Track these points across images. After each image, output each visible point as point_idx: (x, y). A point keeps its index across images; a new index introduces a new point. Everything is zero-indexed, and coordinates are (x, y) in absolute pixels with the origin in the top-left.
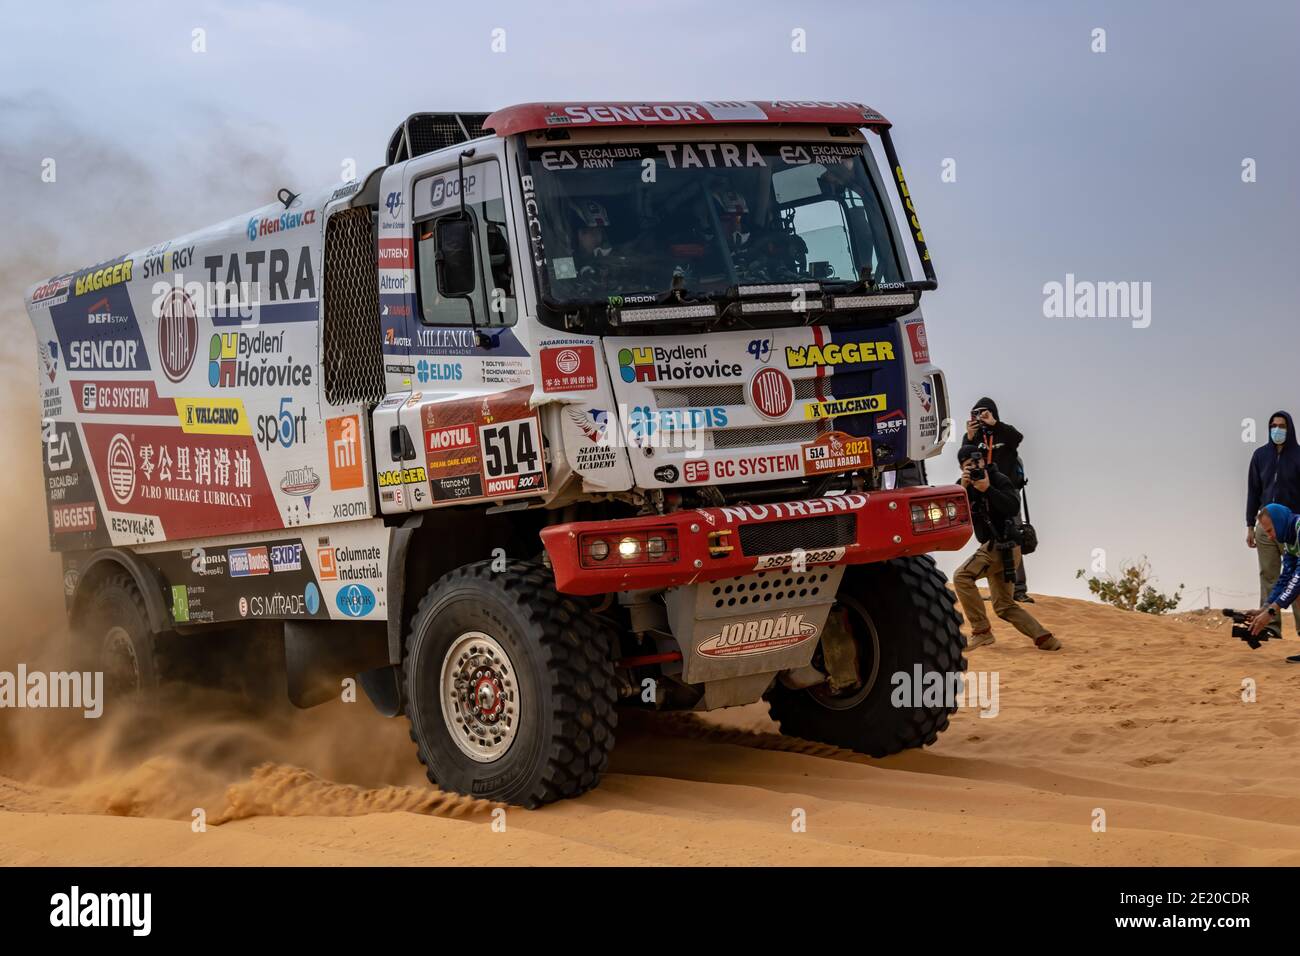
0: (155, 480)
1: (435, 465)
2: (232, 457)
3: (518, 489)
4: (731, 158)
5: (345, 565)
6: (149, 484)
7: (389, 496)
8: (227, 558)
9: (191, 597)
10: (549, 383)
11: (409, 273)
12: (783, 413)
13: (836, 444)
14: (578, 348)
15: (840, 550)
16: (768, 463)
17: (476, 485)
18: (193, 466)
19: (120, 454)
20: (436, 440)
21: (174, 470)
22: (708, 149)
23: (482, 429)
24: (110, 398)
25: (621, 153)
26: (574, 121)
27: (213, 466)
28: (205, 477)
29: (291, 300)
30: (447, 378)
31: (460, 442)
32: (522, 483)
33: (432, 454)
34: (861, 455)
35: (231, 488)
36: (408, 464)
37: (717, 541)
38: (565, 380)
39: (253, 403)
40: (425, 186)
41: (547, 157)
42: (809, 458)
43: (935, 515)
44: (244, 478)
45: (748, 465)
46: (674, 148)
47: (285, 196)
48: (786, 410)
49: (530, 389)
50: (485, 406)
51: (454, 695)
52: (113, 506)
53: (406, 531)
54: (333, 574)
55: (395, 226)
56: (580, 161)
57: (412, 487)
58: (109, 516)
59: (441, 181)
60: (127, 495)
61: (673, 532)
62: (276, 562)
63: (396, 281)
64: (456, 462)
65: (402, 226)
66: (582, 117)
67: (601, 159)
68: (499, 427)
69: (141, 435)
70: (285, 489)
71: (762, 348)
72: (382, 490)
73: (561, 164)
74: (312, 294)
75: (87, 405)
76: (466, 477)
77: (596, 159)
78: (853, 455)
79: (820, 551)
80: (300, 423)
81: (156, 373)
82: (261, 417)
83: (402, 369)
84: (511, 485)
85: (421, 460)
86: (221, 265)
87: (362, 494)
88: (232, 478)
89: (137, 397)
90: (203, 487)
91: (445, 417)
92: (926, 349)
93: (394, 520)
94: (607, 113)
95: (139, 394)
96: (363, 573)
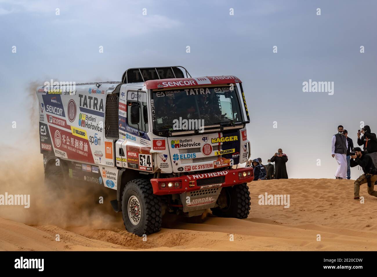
0: (65, 144)
1: (129, 159)
2: (83, 144)
3: (146, 170)
4: (202, 92)
5: (108, 175)
6: (64, 144)
7: (118, 163)
8: (82, 166)
9: (73, 172)
10: (155, 148)
11: (125, 113)
12: (209, 154)
13: (222, 161)
14: (162, 140)
15: (221, 184)
16: (205, 166)
17: (137, 166)
18: (74, 143)
19: (57, 135)
20: (129, 154)
21: (70, 142)
22: (197, 90)
23: (139, 154)
24: (56, 121)
25: (175, 92)
26: (164, 86)
27: (79, 145)
28: (77, 146)
29: (98, 111)
30: (133, 140)
31: (134, 156)
32: (147, 169)
33: (128, 157)
34: (228, 163)
35: (83, 151)
36: (123, 157)
37: (191, 183)
38: (158, 148)
39: (89, 133)
40: (130, 93)
41: (158, 94)
42: (215, 164)
43: (245, 175)
44: (86, 149)
45: (200, 167)
46: (188, 90)
47: (98, 85)
48: (210, 153)
49: (150, 148)
50: (140, 149)
51: (130, 212)
52: (56, 147)
53: (122, 171)
54: (106, 176)
55: (123, 100)
56: (165, 94)
57: (124, 163)
58: (55, 149)
59: (134, 93)
60: (59, 146)
61: (181, 181)
62: (93, 170)
63: (122, 113)
64: (133, 160)
65: (125, 101)
66: (166, 85)
67: (171, 94)
68: (143, 155)
69: (63, 132)
70: (95, 155)
71: (206, 139)
72: (117, 161)
73: (161, 95)
74: (103, 111)
75: (50, 121)
76: (136, 164)
77: (169, 94)
78: (226, 163)
79: (216, 185)
80: (99, 140)
81: (66, 118)
82: (90, 136)
83: (123, 134)
84: (145, 169)
85: (125, 157)
86: (82, 97)
87: (112, 161)
88: (83, 149)
89: (62, 123)
90: (76, 149)
91: (131, 149)
92: (246, 136)
93: (119, 168)
94: (172, 84)
95: (62, 122)
96: (112, 178)
